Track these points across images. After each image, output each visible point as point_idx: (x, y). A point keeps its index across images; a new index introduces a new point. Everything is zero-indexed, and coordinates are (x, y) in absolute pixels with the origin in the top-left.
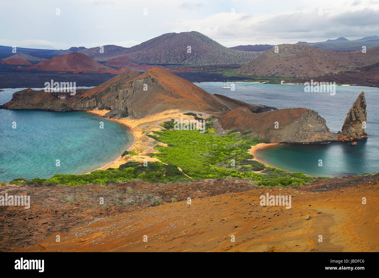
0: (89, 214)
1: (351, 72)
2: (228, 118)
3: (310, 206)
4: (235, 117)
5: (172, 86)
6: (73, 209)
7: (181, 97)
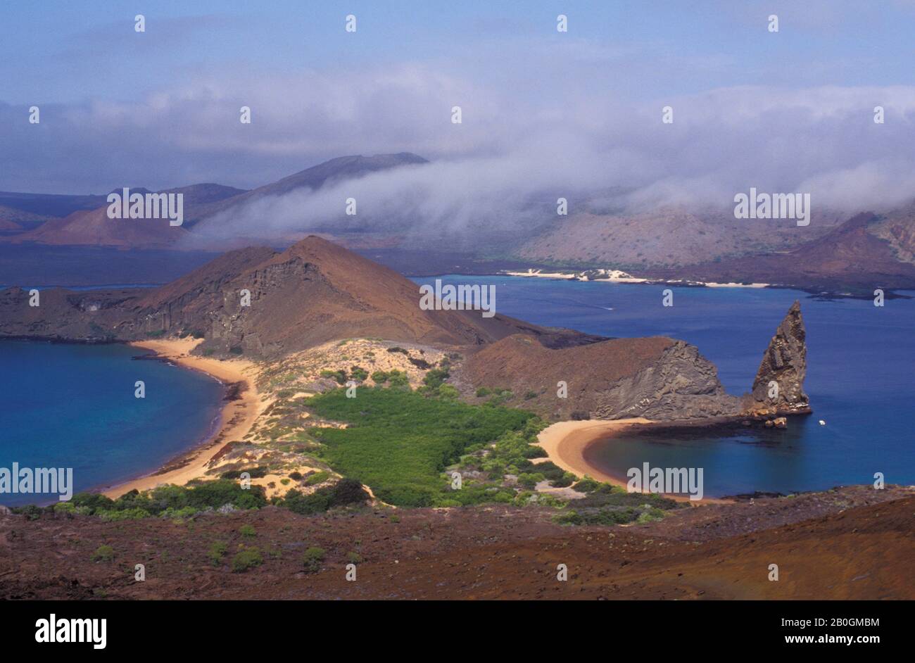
0: (150, 589)
1: (770, 255)
2: (486, 360)
3: (680, 575)
4: (504, 357)
5: (353, 283)
6: (113, 576)
7: (374, 308)
